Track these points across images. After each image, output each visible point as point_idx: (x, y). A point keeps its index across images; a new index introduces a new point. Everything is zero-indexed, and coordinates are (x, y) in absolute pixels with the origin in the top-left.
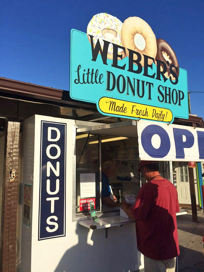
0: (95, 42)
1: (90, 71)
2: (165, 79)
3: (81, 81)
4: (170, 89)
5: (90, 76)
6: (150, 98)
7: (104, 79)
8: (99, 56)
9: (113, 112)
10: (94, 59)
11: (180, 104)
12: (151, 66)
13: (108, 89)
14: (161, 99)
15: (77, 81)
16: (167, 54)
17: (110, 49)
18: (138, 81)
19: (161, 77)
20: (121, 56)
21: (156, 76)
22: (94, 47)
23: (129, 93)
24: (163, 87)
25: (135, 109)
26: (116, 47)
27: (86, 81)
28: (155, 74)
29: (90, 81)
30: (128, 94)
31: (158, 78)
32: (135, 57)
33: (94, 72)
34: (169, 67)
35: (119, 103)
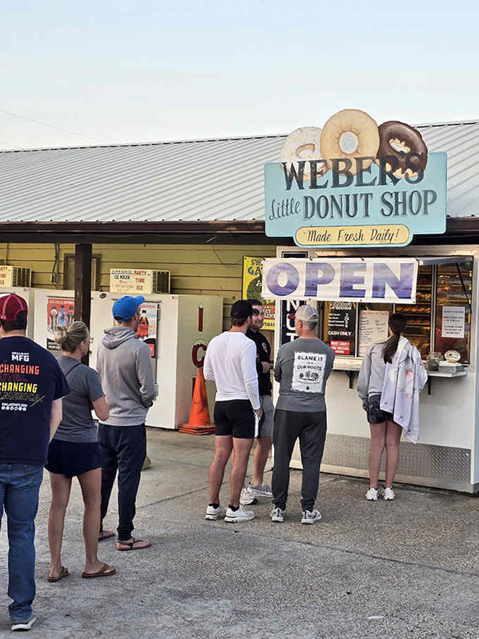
0: (289, 167)
1: (285, 203)
2: (395, 181)
3: (276, 216)
4: (404, 193)
5: (285, 207)
6: (367, 215)
7: (301, 207)
8: (294, 181)
9: (313, 243)
10: (289, 188)
11: (426, 212)
12: (369, 169)
13: (306, 216)
14: (387, 211)
15: (272, 218)
16: (399, 141)
17: (307, 169)
18: (347, 196)
19: (388, 179)
20: (321, 173)
21: (377, 181)
22: (288, 174)
23: (334, 215)
24: (391, 194)
25: (343, 233)
26: (313, 164)
27: (280, 215)
28: (376, 178)
29: (285, 213)
30: (332, 217)
31: (383, 182)
32: (342, 166)
33: (289, 202)
34: (404, 160)
35: (320, 232)
